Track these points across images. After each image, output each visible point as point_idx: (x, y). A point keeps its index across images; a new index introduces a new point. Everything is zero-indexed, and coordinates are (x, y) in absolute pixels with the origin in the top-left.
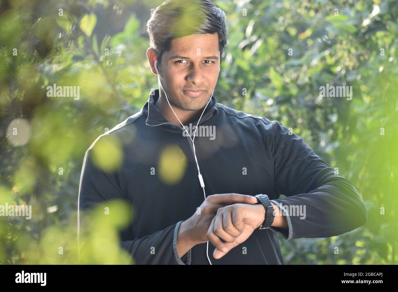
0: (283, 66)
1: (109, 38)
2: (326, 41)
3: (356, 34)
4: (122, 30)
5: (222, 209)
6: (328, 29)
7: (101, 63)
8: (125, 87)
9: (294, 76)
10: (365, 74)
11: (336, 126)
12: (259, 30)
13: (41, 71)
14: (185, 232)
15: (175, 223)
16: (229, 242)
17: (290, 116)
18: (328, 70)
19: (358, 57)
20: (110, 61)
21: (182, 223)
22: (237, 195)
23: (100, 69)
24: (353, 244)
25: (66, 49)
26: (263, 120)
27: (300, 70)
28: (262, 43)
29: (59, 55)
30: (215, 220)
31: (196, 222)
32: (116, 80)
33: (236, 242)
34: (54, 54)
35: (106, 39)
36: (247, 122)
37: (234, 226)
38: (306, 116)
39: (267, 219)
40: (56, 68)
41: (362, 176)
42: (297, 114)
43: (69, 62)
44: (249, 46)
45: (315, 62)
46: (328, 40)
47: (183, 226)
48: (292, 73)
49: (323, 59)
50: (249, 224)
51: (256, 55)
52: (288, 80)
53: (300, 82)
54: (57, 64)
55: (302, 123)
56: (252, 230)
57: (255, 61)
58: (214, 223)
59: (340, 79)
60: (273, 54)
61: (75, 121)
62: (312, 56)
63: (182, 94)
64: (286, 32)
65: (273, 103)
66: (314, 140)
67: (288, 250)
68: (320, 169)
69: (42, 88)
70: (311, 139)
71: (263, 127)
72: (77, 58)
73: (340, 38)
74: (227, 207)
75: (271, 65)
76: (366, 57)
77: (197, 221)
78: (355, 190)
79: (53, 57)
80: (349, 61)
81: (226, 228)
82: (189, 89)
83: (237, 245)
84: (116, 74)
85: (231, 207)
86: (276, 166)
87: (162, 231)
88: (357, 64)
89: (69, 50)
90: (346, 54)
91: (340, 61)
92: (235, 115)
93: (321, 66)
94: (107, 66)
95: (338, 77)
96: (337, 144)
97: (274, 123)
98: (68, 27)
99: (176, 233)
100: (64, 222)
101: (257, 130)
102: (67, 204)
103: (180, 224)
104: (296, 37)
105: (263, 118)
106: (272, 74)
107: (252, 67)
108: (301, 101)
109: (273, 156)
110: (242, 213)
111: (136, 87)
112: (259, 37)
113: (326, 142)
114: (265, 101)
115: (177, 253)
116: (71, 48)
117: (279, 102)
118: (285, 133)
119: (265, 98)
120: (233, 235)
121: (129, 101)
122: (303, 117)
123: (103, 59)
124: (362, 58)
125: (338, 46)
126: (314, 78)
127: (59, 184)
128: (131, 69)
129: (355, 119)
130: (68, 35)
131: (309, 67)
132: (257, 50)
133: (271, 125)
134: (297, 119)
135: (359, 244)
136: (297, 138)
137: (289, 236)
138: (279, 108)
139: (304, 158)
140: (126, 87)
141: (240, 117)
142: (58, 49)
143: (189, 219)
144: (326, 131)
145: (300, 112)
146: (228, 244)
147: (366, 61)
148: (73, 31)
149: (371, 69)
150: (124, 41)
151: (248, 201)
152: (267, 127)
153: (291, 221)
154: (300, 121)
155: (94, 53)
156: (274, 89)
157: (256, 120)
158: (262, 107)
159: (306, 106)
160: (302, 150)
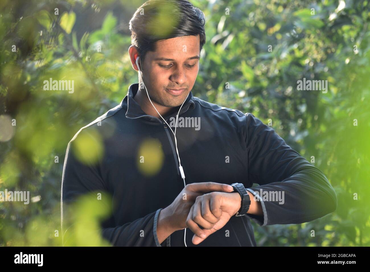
0: (254, 60)
1: (88, 35)
2: (294, 36)
3: (323, 28)
4: (100, 27)
5: (200, 197)
6: (296, 23)
7: (80, 59)
8: (103, 81)
9: (264, 68)
10: (332, 66)
11: (305, 116)
12: (231, 26)
13: (24, 68)
14: (164, 219)
15: (155, 211)
16: (207, 229)
17: (261, 107)
18: (296, 62)
19: (326, 50)
20: (89, 57)
21: (162, 211)
22: (214, 184)
23: (80, 65)
24: (323, 229)
25: (47, 46)
26: (237, 112)
27: (270, 64)
28: (234, 38)
29: (40, 52)
30: (194, 208)
31: (175, 210)
32: (95, 75)
33: (214, 229)
34: (36, 51)
35: (85, 36)
36: (221, 114)
37: (212, 213)
38: (276, 107)
39: (243, 206)
40: (37, 64)
41: (330, 163)
42: (268, 105)
43: (50, 58)
44: (221, 41)
45: (284, 55)
46: (296, 35)
47: (163, 214)
48: (262, 66)
49: (292, 52)
50: (226, 211)
51: (228, 49)
52: (259, 73)
53: (270, 74)
54: (39, 60)
55: (273, 113)
56: (229, 217)
57: (227, 55)
58: (193, 210)
59: (309, 71)
60: (245, 48)
61: (56, 114)
62: (281, 50)
63: (165, 92)
64: (256, 27)
65: (245, 94)
66: (284, 130)
67: (261, 235)
68: (292, 158)
69: (24, 84)
70: (282, 129)
71: (237, 119)
72: (57, 55)
73: (308, 32)
74: (205, 195)
75: (242, 59)
76: (333, 50)
77: (176, 208)
78: (325, 178)
79: (35, 54)
80: (317, 54)
81: (204, 215)
82: (172, 88)
83: (215, 231)
84: (95, 70)
85: (209, 195)
86: (250, 156)
87: (142, 219)
88: (325, 57)
89: (50, 47)
90: (314, 47)
91: (309, 54)
92: (210, 108)
93: (290, 59)
94: (86, 62)
95: (307, 69)
96: (306, 133)
97: (247, 115)
98: (49, 25)
99: (156, 220)
100: (47, 211)
101: (231, 121)
102: (49, 194)
103: (160, 212)
104: (266, 31)
105: (237, 110)
106: (244, 67)
107: (224, 61)
108: (272, 92)
109: (247, 147)
110: (219, 201)
111: (115, 82)
112: (231, 33)
113: (295, 131)
114: (238, 93)
115: (157, 239)
116: (52, 45)
117: (251, 93)
118: (258, 125)
119: (237, 90)
120: (211, 222)
121: (108, 95)
122: (273, 108)
123: (83, 55)
124: (329, 51)
125: (306, 40)
126: (283, 70)
127: (42, 175)
128: (109, 64)
129: (323, 108)
130: (48, 33)
131: (279, 60)
132: (229, 45)
133: (244, 117)
134: (268, 110)
135: (328, 228)
136: (269, 129)
137: (264, 222)
138: (251, 99)
139: (276, 148)
140: (105, 82)
141: (214, 109)
142: (40, 46)
143: (169, 206)
144: (295, 120)
145: (270, 103)
146: (206, 231)
147: (333, 53)
148: (53, 29)
149: (338, 61)
150: (102, 38)
151: (225, 189)
152: (241, 119)
153: (266, 208)
154: (271, 111)
155: (73, 50)
156: (246, 81)
157: (230, 112)
158: (234, 99)
159: (277, 97)
160: (274, 141)
